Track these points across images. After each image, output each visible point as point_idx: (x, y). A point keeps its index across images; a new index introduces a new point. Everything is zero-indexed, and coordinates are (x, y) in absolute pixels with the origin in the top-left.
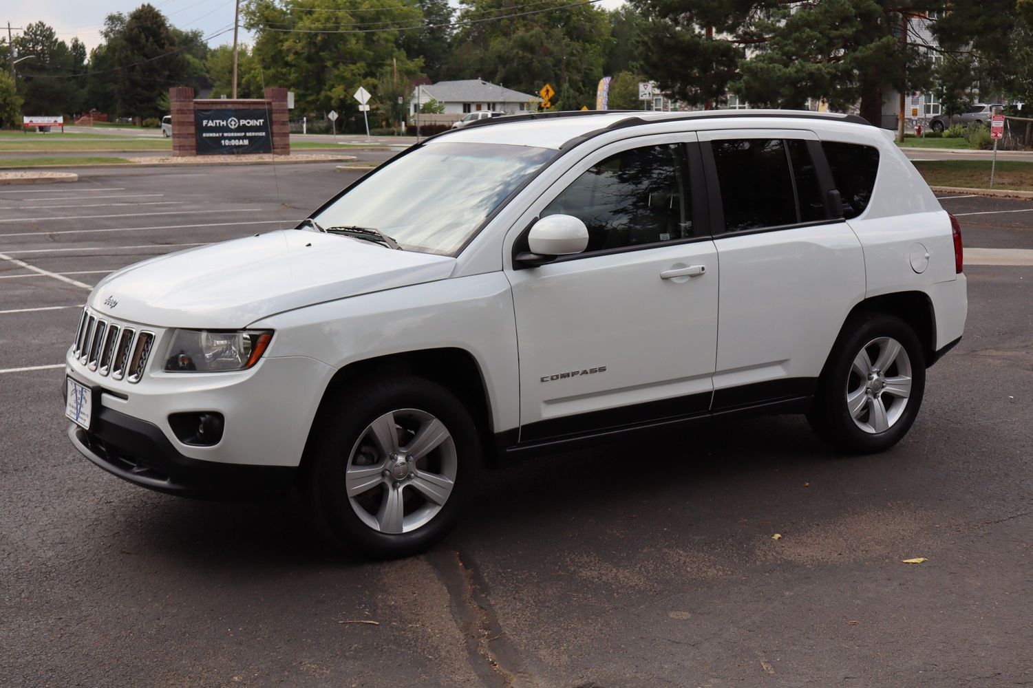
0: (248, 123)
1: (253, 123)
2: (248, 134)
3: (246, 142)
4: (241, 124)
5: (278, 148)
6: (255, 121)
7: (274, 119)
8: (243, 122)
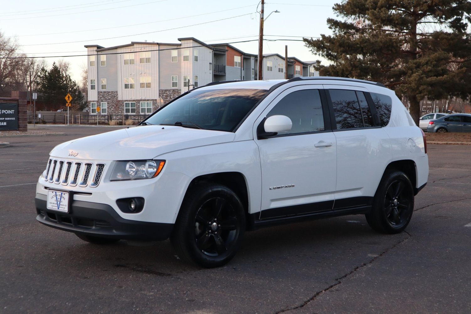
0: (6, 112)
1: (9, 112)
2: (6, 119)
3: (5, 124)
4: (3, 112)
5: (21, 127)
6: (10, 111)
7: (20, 110)
8: (4, 111)
